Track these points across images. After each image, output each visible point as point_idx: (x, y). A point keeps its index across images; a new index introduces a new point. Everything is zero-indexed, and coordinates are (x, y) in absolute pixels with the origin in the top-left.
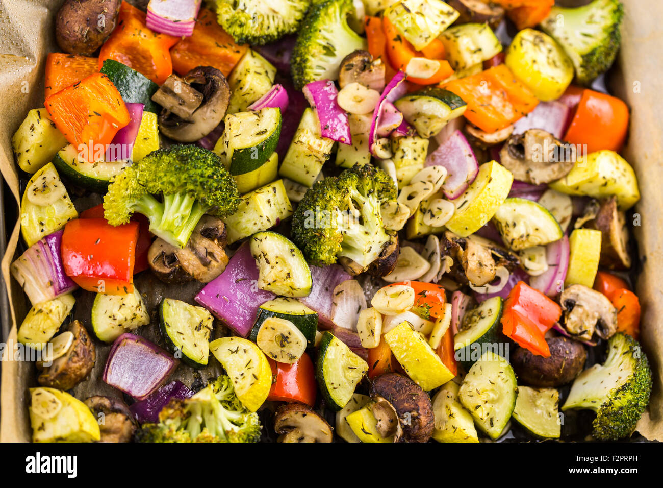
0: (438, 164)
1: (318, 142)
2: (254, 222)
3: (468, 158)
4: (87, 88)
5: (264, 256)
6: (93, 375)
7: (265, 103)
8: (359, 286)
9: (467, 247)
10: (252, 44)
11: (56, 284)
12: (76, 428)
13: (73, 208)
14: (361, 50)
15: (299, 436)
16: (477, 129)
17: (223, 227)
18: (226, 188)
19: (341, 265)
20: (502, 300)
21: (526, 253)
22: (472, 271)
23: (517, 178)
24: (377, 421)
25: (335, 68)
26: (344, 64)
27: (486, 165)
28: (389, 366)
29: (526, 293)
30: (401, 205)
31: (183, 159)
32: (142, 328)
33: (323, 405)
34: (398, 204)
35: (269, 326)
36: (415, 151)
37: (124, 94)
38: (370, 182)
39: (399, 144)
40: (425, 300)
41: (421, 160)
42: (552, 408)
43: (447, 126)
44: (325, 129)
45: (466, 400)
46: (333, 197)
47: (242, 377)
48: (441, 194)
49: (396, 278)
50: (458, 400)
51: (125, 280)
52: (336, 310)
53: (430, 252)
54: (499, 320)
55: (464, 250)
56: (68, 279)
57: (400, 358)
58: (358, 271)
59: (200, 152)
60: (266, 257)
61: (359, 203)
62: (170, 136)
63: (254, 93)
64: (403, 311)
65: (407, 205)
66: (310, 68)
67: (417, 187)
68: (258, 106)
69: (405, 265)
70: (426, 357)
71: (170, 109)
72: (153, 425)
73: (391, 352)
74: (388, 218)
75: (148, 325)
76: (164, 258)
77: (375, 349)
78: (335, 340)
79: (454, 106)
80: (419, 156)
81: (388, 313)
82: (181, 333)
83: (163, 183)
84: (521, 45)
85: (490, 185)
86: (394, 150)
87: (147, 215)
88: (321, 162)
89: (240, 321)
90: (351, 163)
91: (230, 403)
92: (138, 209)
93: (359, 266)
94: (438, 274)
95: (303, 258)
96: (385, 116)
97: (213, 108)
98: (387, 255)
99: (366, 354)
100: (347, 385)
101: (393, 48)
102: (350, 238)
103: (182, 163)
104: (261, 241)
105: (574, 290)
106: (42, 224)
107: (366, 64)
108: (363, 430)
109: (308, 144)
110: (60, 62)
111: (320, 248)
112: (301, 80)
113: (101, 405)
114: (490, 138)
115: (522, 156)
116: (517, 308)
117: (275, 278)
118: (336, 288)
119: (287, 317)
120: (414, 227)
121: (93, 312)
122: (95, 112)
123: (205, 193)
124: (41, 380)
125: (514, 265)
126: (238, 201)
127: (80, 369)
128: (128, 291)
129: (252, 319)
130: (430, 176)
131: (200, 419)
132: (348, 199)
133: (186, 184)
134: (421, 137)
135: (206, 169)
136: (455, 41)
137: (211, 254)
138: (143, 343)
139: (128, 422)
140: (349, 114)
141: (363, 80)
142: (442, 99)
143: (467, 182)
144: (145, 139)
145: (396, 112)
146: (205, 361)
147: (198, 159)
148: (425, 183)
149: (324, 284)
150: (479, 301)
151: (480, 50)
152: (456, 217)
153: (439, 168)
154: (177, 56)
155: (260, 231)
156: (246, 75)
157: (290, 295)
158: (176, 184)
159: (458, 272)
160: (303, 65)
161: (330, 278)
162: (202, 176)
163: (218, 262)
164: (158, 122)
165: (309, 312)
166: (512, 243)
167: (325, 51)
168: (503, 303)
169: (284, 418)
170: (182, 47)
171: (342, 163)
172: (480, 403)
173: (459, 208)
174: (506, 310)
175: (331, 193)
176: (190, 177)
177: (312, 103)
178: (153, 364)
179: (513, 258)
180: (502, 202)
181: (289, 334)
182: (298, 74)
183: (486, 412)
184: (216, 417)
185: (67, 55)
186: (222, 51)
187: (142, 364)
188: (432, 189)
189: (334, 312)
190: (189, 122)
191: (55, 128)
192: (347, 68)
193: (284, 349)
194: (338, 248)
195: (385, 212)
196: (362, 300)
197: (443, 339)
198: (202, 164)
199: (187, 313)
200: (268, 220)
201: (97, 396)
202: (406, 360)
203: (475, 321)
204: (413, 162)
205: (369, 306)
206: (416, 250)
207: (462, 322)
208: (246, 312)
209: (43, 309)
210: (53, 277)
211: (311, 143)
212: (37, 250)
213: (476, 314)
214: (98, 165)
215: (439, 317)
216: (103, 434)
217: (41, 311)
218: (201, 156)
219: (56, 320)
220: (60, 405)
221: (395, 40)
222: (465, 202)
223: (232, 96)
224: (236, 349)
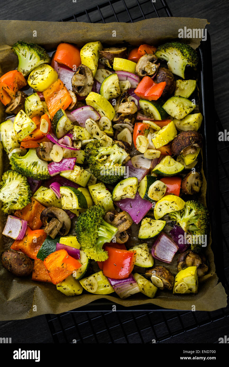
1: (75, 171)
2: (107, 199)
3: (83, 110)
4: (50, 267)
5: (122, 196)
7: (57, 192)
8: (134, 157)
9: (120, 112)
10: (31, 196)
11: (132, 282)
12: (193, 277)
13: (99, 273)
14: (36, 151)
15: (194, 185)
16: (70, 105)
17: (110, 212)
18: (95, 211)
19: (126, 164)
20: (141, 100)
21: (121, 89)
22: (132, 111)
23: (91, 90)
24: (190, 153)
25: (43, 162)
26: (42, 159)
27: (87, 102)
28: (168, 148)
29: (139, 90)
30: (102, 138)
31: (84, 229)
32: (149, 246)
34: (101, 140)
35: (152, 195)
36: (79, 131)
37: (51, 251)
38: (93, 151)
39: (76, 138)
40: (142, 131)
41: (82, 129)
42: (185, 83)
43: (69, 118)
44: (70, 168)
45: (182, 117)
46: (100, 167)
47: (172, 207)
48: (98, 121)
49: (130, 142)
50: (181, 120)
51: (132, 254)
53: (120, 128)
54: (150, 101)
55: (122, 114)
56: (130, 276)
57: (166, 143)
58: (129, 157)
61: (101, 156)
62: (68, 231)
63: (52, 196)
64: (147, 141)
65: (102, 136)
66: (43, 173)
67: (94, 131)
68: (59, 195)
69: (125, 138)
70: (166, 132)
71: (58, 231)
74: (107, 144)
76: (122, 237)
77: (161, 153)
78: (157, 168)
79: (62, 114)
80: (81, 130)
81: (148, 147)
82: (153, 231)
83: (94, 238)
84: (35, 84)
85: (96, 101)
86: (78, 140)
87: (104, 243)
90: (83, 158)
91: (182, 213)
92: (101, 247)
93: (127, 157)
94: (130, 125)
95: (124, 180)
96: (64, 143)
97: (59, 214)
98: (123, 145)
99: (163, 156)
100: (176, 165)
101: (34, 137)
102: (116, 160)
103: (86, 230)
104: (116, 197)
105: (138, 70)
106: (105, 286)
107: (42, 150)
108: (193, 159)
109: (76, 176)
110: (36, 275)
112: (47, 176)
113: (181, 265)
114: (75, 100)
115: (83, 88)
116: (146, 94)
117: (132, 192)
118: (134, 167)
119: (148, 188)
120: (110, 133)
121: (143, 267)
122: (62, 266)
124: (170, 289)
125: (127, 94)
127: (167, 273)
128: (136, 253)
129: (147, 202)
130: (90, 126)
131: (191, 226)
132: (100, 160)
133: (94, 229)
134: (73, 128)
135: (89, 220)
136: (32, 112)
137: (121, 218)
138: (155, 247)
140: (63, 158)
141: (49, 151)
142: (59, 119)
143: (94, 111)
144: (71, 243)
145: (63, 138)
146: (164, 222)
147: (84, 223)
148: (92, 128)
149: (132, 171)
150: (141, 110)
151: (37, 101)
152: (108, 116)
153: (86, 122)
154: (35, 226)
155: (112, 197)
156: (45, 199)
157: (137, 185)
160: (41, 175)
162: (92, 222)
163: (124, 215)
164: (63, 236)
165: (145, 178)
166: (118, 94)
167: (35, 166)
168: (143, 99)
169: (188, 191)
170: (31, 224)
171: (82, 161)
172: (184, 112)
173: (105, 115)
174: (146, 98)
175: (98, 168)
176: (92, 227)
177: (58, 173)
178: (163, 243)
179: (124, 94)
180: (102, 97)
181: (155, 187)
182: (45, 178)
183: (187, 109)
185: (33, 273)
186: (33, 208)
187: (163, 247)
188: (95, 125)
189: (144, 168)
190: (63, 224)
191: (65, 280)
192: (44, 158)
193: (161, 190)
194: (120, 165)
195: (104, 145)
196: (139, 156)
197: (158, 125)
198: (86, 222)
199: (144, 229)
200: (107, 194)
201: (177, 266)
202: (167, 141)
203: (149, 111)
204: (83, 133)
205: (143, 154)
206: (118, 134)
207: (149, 116)
208: (144, 204)
210: (129, 283)
211: (76, 174)
212: (117, 289)
213: (146, 111)
214: (82, 262)
215: (149, 126)
216: (194, 265)
217: (143, 289)
218: (82, 222)
219: (146, 282)
220: (183, 283)
221: (31, 137)
222: (102, 112)
223: (54, 206)
224: (159, 209)
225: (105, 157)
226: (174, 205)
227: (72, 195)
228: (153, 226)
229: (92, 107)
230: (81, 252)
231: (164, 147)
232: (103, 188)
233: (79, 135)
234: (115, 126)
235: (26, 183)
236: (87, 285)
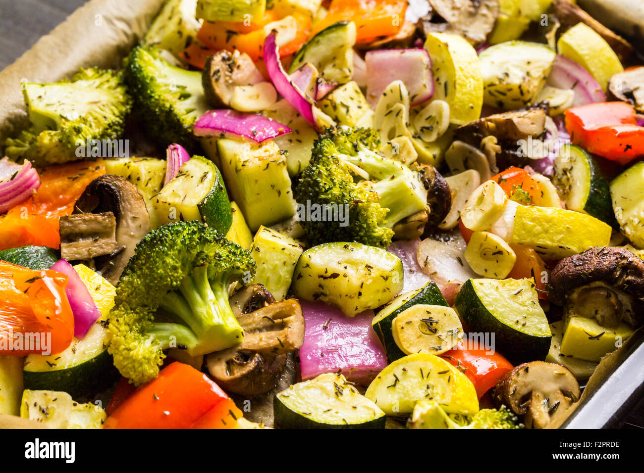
1: (261, 150)
2: (282, 263)
3: (403, 56)
5: (326, 277)
7: (176, 167)
13: (95, 407)
15: (543, 398)
17: (259, 286)
22: (522, 124)
36: (352, 98)
39: (332, 101)
41: (365, 106)
47: (431, 388)
52: (442, 277)
58: (424, 216)
60: (329, 274)
64: (506, 202)
65: (399, 136)
68: (173, 172)
70: (573, 218)
71: (90, 254)
76: (236, 361)
78: (475, 281)
80: (359, 102)
82: (328, 410)
93: (419, 212)
95: (363, 245)
98: (433, 178)
100: (532, 310)
104: (308, 265)
105: (617, 81)
109: (254, 158)
117: (359, 282)
118: (419, 259)
122: (28, 282)
125: (545, 106)
128: (235, 416)
132: (343, 162)
137: (276, 317)
144: (97, 289)
145: (301, 71)
148: (391, 112)
153: (388, 88)
156: (128, 167)
159: (507, 151)
177: (217, 133)
179: (536, 105)
188: (404, 106)
190: (122, 251)
192: (215, 78)
193: (439, 333)
194: (383, 210)
203: (568, 179)
204: (360, 111)
211: (257, 155)
214: (77, 346)
224: (395, 379)
226: (441, 381)
227: (205, 177)
228: (340, 401)
229: (430, 56)
233: (345, 103)
234: (454, 147)
235: (121, 113)
236: (35, 404)
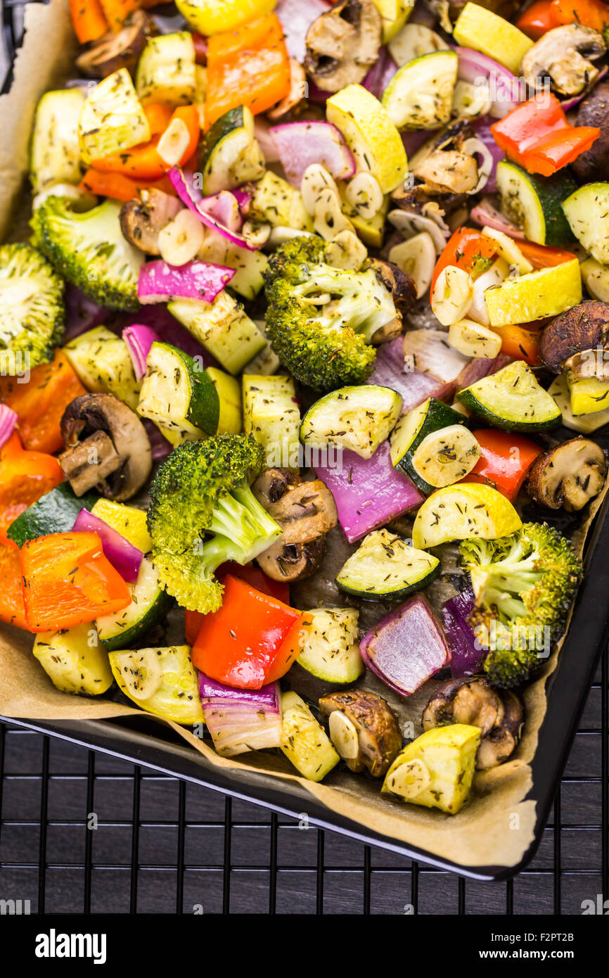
0: (302, 173)
1: (216, 310)
2: (284, 431)
3: (310, 131)
4: (35, 572)
5: (332, 434)
6: (395, 707)
7: (141, 357)
8: (415, 333)
9: (422, 177)
10: (59, 342)
11: (265, 707)
12: (455, 753)
13: (178, 648)
14: (122, 210)
15: (573, 481)
16: (277, 105)
17: (277, 472)
18: (230, 448)
19: (381, 343)
20: (505, 160)
21: (456, 107)
22: (456, 184)
23: (360, 79)
25: (130, 252)
26: (131, 239)
27: (329, 112)
28: (531, 335)
29: (508, 127)
30: (336, 239)
31: (174, 487)
32: (362, 623)
33: (546, 437)
34: (333, 242)
35: (424, 464)
36: (275, 194)
37: (59, 528)
38: (293, 265)
39: (258, 211)
40: (468, 257)
41: (289, 192)
43: (260, 142)
44: (204, 295)
46: (294, 319)
47: (473, 522)
48: (343, 183)
49: (424, 282)
51: (295, 619)
52: (435, 374)
53: (409, 227)
54: (530, 175)
55: (424, 183)
56: (264, 690)
57: (527, 318)
58: (399, 326)
59: (173, 462)
60: (335, 433)
61: (313, 290)
62: (133, 491)
63: (122, 365)
64: (471, 290)
65: (340, 232)
66: (118, 283)
67: (321, 209)
68: (141, 367)
69: (413, 264)
70: (541, 285)
71: (101, 478)
72: (489, 656)
73: (515, 325)
74: (347, 261)
75: (361, 613)
76: (286, 560)
77: (503, 344)
78: (474, 388)
79: (239, 122)
80: (283, 191)
81: (466, 310)
82: (388, 577)
83: (194, 525)
84: (193, 5)
85: (357, 117)
86: (263, 219)
87: (223, 560)
88: (243, 317)
89: (400, 498)
90: (258, 281)
91: (498, 550)
92: (212, 568)
93: (392, 322)
94: (441, 228)
95: (355, 388)
96: (217, 214)
97: (121, 425)
98: (393, 281)
99: (506, 356)
100: (534, 396)
101: (132, 168)
102: (354, 319)
103: (178, 490)
104: (312, 431)
105: (528, 66)
106: (181, 695)
107: (141, 211)
108: (598, 400)
109: (215, 324)
111: (351, 362)
112: (129, 301)
113: (437, 711)
114: (298, 91)
115: (335, 63)
116: (523, 147)
117: (366, 433)
118: (407, 361)
119: (421, 436)
120: (371, 234)
121: (317, 675)
122: (70, 574)
123: (227, 476)
124: (378, 772)
125: (467, 128)
126: (251, 439)
127: (384, 719)
128: (309, 622)
129: (405, 481)
130: (314, 188)
131: (506, 596)
132: (303, 301)
133: (206, 496)
134: (260, 180)
135: (197, 464)
136: (156, 88)
137: (304, 500)
138: (379, 629)
139: (473, 686)
140: (196, 257)
141: (160, 223)
142: (224, 134)
143: (341, 144)
144: (126, 524)
145: (217, 198)
146: (435, 561)
147: (180, 469)
148: (320, 198)
149: (396, 375)
150: (494, 190)
151: (179, 61)
152: (380, 177)
153: (308, 172)
154: (35, 443)
155: (300, 428)
156: (94, 367)
157: (394, 422)
158: (202, 509)
159: (448, 201)
160: (111, 290)
161: (391, 364)
162: (204, 472)
163: (317, 495)
164: (111, 500)
165: (425, 407)
166: (439, 120)
167: (104, 256)
168: (510, 161)
169: (544, 492)
170: (27, 432)
171: (253, 291)
173: (370, 168)
174: (520, 161)
175: (288, 320)
176: (200, 487)
177: (163, 298)
178: (411, 627)
179: (457, 126)
180: (383, 111)
181: (443, 442)
182: (120, 301)
184: (511, 575)
186: (52, 384)
187: (405, 640)
188: (332, 191)
189: (436, 376)
190: (125, 462)
191: (67, 631)
192: (137, 236)
193: (459, 457)
194: (360, 339)
195: (336, 262)
196: (434, 336)
197: (524, 254)
198: (189, 466)
199: (365, 559)
200: (290, 412)
201: (424, 711)
202: (534, 312)
203: (518, 205)
204: (287, 202)
205: (446, 329)
206: (397, 243)
207: (513, 222)
208: (392, 485)
209: (290, 735)
210: (254, 707)
211: (215, 320)
212: (213, 714)
213: (509, 200)
214: (136, 595)
215: (496, 248)
216: (475, 723)
217: (291, 740)
218: (178, 463)
219: (309, 724)
220: (418, 761)
221: (125, 162)
222: (365, 157)
223: (115, 395)
224: (435, 516)
225: (324, 299)
226: (480, 515)
227: (178, 375)
228: (395, 562)
229: (338, 130)
230: (146, 564)
231: (518, 328)
232: (286, 392)
233: (272, 205)
234: (394, 215)
235: (58, 298)
236: (126, 669)
